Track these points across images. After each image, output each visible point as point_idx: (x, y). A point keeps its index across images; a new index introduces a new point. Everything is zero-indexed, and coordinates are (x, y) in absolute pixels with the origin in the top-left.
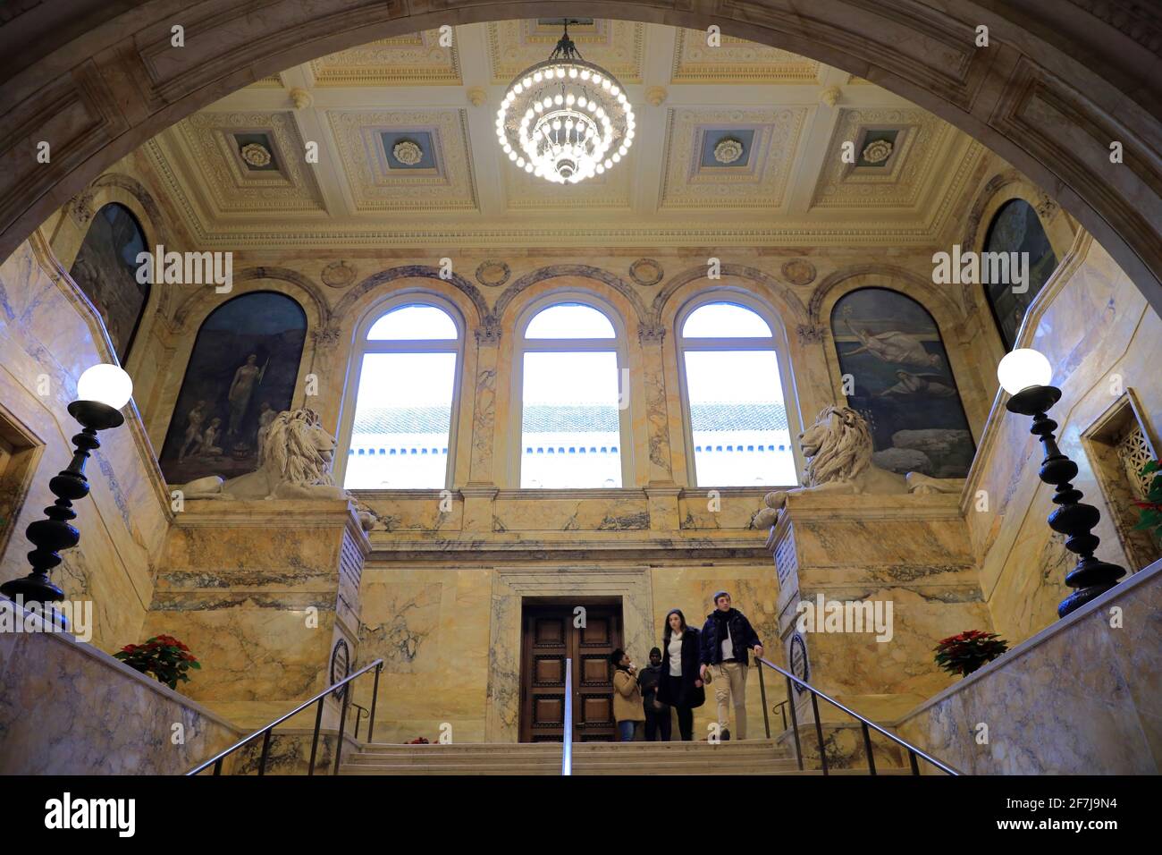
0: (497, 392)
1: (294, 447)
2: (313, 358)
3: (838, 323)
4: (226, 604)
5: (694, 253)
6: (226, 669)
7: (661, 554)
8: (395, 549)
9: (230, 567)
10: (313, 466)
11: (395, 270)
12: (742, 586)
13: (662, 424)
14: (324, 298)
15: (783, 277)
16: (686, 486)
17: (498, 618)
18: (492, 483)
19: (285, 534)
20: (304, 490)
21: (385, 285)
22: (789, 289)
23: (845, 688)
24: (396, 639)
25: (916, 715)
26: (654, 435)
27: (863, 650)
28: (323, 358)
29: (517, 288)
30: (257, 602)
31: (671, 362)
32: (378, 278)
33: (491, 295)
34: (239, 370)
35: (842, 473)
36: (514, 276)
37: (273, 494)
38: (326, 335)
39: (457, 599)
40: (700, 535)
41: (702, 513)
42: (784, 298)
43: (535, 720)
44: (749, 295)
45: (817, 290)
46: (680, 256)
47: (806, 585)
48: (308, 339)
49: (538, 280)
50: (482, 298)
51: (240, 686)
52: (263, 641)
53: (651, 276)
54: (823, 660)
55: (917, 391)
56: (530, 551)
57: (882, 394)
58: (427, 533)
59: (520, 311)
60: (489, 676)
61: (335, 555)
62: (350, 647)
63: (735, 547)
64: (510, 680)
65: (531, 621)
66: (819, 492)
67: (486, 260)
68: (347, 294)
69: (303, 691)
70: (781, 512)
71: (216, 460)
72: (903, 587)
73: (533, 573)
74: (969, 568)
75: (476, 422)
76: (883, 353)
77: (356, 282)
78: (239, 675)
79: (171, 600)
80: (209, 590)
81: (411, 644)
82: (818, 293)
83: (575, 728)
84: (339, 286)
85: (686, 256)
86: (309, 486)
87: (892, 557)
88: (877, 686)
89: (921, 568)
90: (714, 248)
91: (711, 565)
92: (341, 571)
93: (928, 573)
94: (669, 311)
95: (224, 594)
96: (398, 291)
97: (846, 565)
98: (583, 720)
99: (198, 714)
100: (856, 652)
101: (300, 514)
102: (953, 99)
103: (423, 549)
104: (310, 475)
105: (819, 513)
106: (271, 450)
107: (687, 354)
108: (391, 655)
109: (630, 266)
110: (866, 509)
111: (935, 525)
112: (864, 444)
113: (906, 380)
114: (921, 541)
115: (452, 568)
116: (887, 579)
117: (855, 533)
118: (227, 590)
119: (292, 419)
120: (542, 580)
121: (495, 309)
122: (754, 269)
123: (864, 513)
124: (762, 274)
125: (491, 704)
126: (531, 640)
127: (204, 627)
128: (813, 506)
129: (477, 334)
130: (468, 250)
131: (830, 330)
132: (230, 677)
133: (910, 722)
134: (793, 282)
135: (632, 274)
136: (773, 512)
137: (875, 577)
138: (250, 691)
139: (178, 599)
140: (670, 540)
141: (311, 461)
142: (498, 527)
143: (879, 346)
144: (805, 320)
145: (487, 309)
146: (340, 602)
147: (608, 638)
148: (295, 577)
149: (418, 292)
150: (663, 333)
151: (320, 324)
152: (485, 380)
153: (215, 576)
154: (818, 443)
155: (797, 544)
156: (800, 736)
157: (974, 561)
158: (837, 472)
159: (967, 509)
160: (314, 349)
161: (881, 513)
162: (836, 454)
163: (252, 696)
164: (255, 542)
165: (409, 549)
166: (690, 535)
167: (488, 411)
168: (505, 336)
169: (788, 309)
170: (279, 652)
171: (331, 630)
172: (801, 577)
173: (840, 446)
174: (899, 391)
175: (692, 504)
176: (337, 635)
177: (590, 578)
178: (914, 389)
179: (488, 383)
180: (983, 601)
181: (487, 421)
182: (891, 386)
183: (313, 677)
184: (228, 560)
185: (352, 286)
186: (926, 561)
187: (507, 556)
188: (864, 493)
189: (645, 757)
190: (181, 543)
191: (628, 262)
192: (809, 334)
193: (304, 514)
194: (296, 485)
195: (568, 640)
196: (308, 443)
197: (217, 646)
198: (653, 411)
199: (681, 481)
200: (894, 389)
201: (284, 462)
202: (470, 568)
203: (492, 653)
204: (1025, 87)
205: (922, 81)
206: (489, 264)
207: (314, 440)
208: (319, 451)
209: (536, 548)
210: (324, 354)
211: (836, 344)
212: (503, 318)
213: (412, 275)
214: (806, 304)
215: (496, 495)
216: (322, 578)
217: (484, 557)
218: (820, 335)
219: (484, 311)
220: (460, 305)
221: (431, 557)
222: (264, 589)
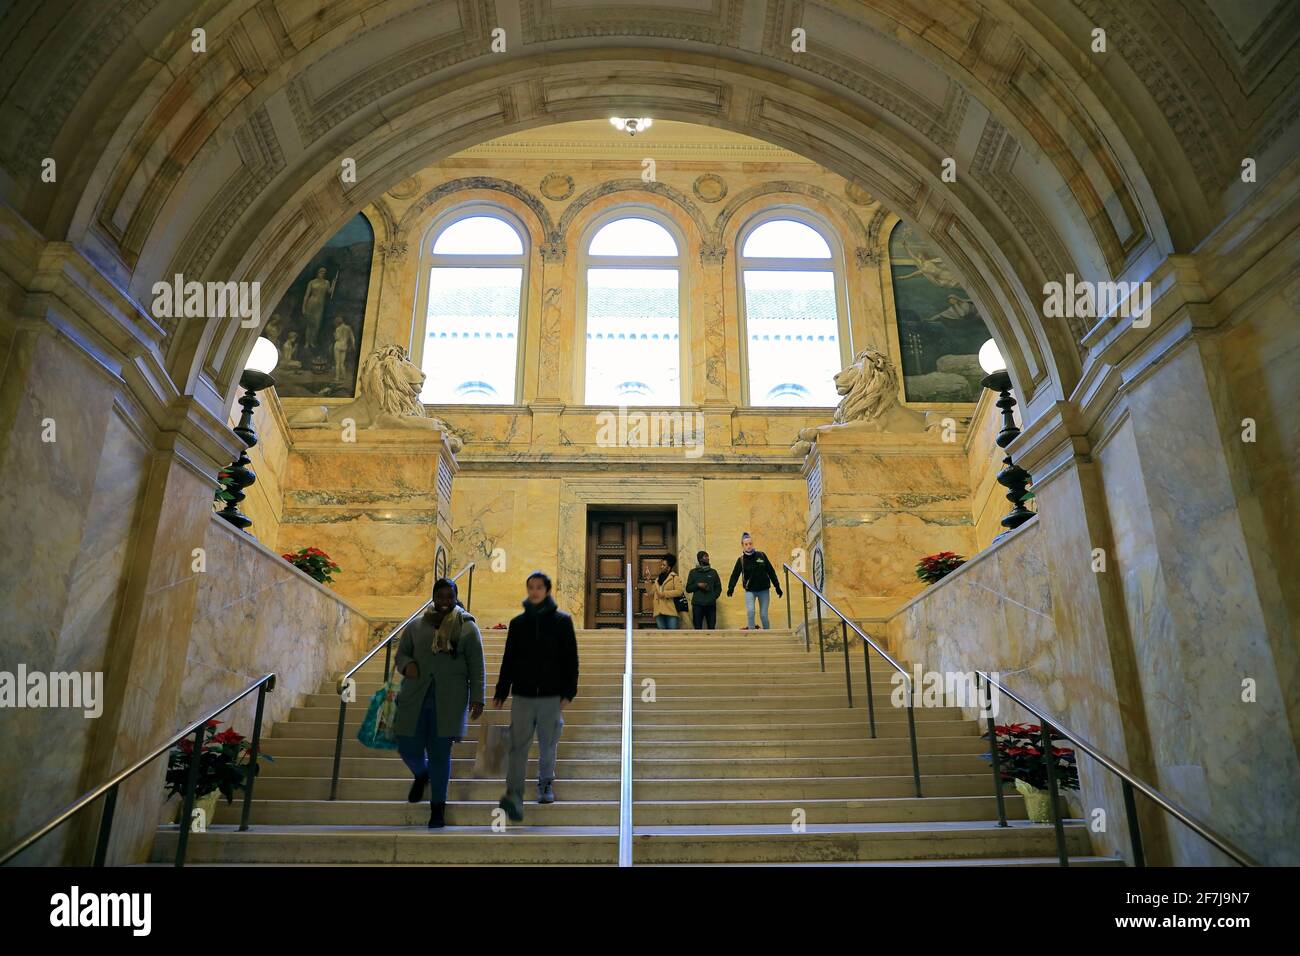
0: (562, 311)
1: (390, 382)
2: (383, 273)
3: (897, 245)
4: (344, 519)
5: (759, 169)
6: (350, 571)
7: (713, 468)
8: (470, 460)
9: (344, 487)
10: (407, 399)
11: (459, 181)
12: (786, 498)
13: (720, 345)
14: (388, 209)
15: (845, 197)
16: (739, 405)
17: (566, 522)
18: (559, 399)
19: (389, 460)
20: (402, 421)
21: (450, 196)
22: (851, 209)
23: (852, 592)
24: (474, 540)
25: (899, 614)
26: (711, 355)
27: (869, 563)
28: (392, 273)
29: (580, 204)
30: (371, 517)
31: (730, 281)
32: (442, 190)
33: (556, 209)
34: (309, 285)
35: (868, 413)
36: (579, 191)
37: (375, 424)
38: (394, 249)
39: (528, 505)
40: (749, 451)
41: (753, 430)
42: (845, 219)
43: (598, 610)
44: (811, 215)
45: (878, 211)
46: (745, 172)
47: (827, 508)
48: (376, 253)
49: (603, 195)
50: (547, 213)
51: (364, 584)
52: (379, 549)
53: (715, 192)
54: (836, 570)
55: (965, 316)
56: (594, 464)
57: (933, 319)
58: (499, 445)
59: (584, 227)
60: (558, 573)
61: (433, 477)
62: (446, 551)
63: (780, 462)
64: (576, 576)
65: (595, 525)
66: (847, 429)
67: (550, 171)
68: (412, 206)
69: (414, 588)
70: (814, 444)
71: (296, 373)
72: (908, 512)
73: (596, 483)
74: (964, 497)
75: (543, 340)
76: (937, 277)
77: (421, 194)
78: (361, 575)
79: (298, 514)
80: (328, 506)
81: (488, 545)
82: (880, 214)
83: (635, 617)
84: (403, 197)
85: (751, 172)
86: (406, 417)
87: (902, 487)
88: (876, 590)
89: (925, 496)
90: (779, 164)
91: (759, 479)
92: (438, 490)
93: (930, 501)
94: (731, 230)
95: (342, 510)
96: (462, 204)
97: (862, 492)
98: (641, 610)
99: (345, 606)
100: (863, 564)
101: (401, 442)
102: (908, 210)
103: (497, 460)
104: (405, 407)
105: (844, 448)
106: (370, 384)
107: (747, 274)
108: (470, 553)
109: (694, 181)
110: (885, 446)
111: (941, 461)
112: (890, 388)
113: (956, 306)
114: (928, 473)
115: (523, 477)
116: (896, 505)
117: (873, 466)
118: (344, 506)
119: (385, 355)
120: (606, 489)
121: (560, 224)
122: (818, 188)
123: (882, 449)
124: (825, 193)
125: (561, 596)
126: (595, 541)
127: (328, 537)
128: (839, 442)
129: (543, 251)
130: (532, 160)
131: (887, 253)
132: (354, 576)
133: (895, 619)
134: (856, 202)
135: (696, 190)
136: (807, 444)
137: (886, 504)
138: (372, 588)
139: (304, 514)
140: (722, 456)
141: (406, 395)
142: (565, 441)
143: (934, 269)
144: (863, 243)
145: (552, 225)
146: (439, 517)
147: (664, 541)
148: (401, 496)
149: (481, 204)
150: (724, 253)
151: (387, 237)
152: (550, 299)
153: (333, 495)
154: (851, 383)
155: (823, 473)
156: (810, 628)
157: (970, 491)
158: (863, 411)
159: (969, 448)
160: (383, 264)
161: (895, 450)
162: (865, 396)
163: (374, 592)
164: (364, 466)
165: (483, 460)
166: (741, 451)
167: (554, 329)
168: (570, 252)
169: (848, 231)
170: (392, 558)
171: (434, 540)
172: (823, 502)
173: (869, 389)
174: (948, 316)
175: (746, 423)
176: (438, 543)
177: (647, 489)
178: (963, 315)
179: (553, 301)
180: (972, 525)
181: (553, 338)
182: (941, 311)
183: (422, 578)
184: (343, 481)
185: (417, 198)
186: (930, 490)
187: (574, 467)
188: (886, 432)
189: (689, 641)
190: (300, 466)
191: (691, 177)
192: (867, 257)
193: (404, 442)
194: (395, 416)
195: (628, 540)
196: (401, 378)
197: (341, 552)
198: (711, 332)
199: (735, 401)
200: (944, 314)
201: (382, 396)
202: (540, 477)
203: (560, 553)
204: (952, 218)
205: (890, 194)
206: (553, 177)
207: (406, 374)
208: (410, 384)
209: (600, 461)
210: (393, 269)
211: (893, 267)
212: (568, 235)
213: (476, 187)
214: (866, 226)
215: (563, 410)
216: (423, 498)
217: (552, 468)
218: (878, 258)
219: (549, 227)
220: (524, 219)
221: (503, 467)
222: (375, 506)
